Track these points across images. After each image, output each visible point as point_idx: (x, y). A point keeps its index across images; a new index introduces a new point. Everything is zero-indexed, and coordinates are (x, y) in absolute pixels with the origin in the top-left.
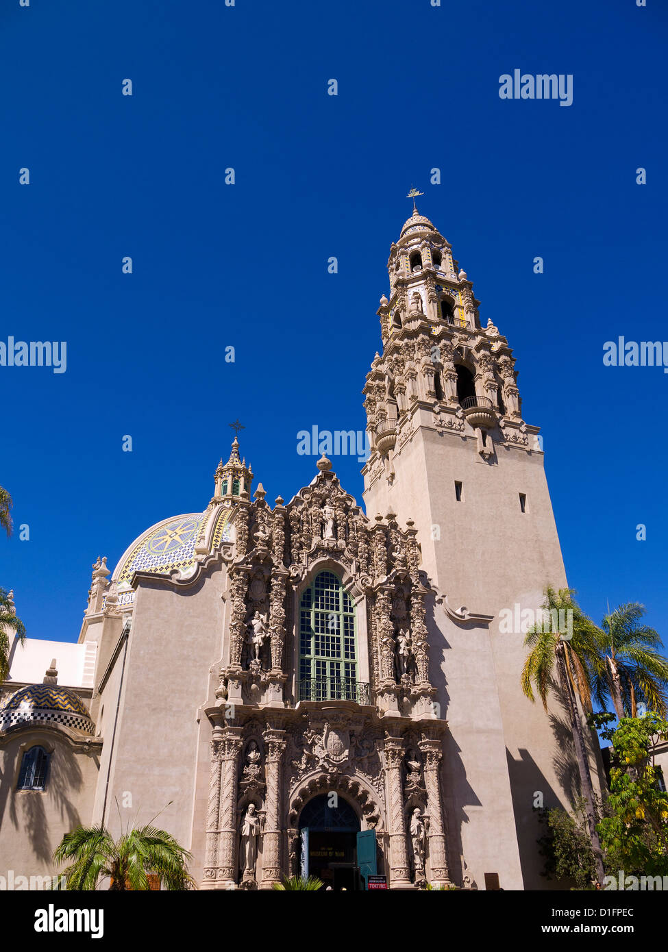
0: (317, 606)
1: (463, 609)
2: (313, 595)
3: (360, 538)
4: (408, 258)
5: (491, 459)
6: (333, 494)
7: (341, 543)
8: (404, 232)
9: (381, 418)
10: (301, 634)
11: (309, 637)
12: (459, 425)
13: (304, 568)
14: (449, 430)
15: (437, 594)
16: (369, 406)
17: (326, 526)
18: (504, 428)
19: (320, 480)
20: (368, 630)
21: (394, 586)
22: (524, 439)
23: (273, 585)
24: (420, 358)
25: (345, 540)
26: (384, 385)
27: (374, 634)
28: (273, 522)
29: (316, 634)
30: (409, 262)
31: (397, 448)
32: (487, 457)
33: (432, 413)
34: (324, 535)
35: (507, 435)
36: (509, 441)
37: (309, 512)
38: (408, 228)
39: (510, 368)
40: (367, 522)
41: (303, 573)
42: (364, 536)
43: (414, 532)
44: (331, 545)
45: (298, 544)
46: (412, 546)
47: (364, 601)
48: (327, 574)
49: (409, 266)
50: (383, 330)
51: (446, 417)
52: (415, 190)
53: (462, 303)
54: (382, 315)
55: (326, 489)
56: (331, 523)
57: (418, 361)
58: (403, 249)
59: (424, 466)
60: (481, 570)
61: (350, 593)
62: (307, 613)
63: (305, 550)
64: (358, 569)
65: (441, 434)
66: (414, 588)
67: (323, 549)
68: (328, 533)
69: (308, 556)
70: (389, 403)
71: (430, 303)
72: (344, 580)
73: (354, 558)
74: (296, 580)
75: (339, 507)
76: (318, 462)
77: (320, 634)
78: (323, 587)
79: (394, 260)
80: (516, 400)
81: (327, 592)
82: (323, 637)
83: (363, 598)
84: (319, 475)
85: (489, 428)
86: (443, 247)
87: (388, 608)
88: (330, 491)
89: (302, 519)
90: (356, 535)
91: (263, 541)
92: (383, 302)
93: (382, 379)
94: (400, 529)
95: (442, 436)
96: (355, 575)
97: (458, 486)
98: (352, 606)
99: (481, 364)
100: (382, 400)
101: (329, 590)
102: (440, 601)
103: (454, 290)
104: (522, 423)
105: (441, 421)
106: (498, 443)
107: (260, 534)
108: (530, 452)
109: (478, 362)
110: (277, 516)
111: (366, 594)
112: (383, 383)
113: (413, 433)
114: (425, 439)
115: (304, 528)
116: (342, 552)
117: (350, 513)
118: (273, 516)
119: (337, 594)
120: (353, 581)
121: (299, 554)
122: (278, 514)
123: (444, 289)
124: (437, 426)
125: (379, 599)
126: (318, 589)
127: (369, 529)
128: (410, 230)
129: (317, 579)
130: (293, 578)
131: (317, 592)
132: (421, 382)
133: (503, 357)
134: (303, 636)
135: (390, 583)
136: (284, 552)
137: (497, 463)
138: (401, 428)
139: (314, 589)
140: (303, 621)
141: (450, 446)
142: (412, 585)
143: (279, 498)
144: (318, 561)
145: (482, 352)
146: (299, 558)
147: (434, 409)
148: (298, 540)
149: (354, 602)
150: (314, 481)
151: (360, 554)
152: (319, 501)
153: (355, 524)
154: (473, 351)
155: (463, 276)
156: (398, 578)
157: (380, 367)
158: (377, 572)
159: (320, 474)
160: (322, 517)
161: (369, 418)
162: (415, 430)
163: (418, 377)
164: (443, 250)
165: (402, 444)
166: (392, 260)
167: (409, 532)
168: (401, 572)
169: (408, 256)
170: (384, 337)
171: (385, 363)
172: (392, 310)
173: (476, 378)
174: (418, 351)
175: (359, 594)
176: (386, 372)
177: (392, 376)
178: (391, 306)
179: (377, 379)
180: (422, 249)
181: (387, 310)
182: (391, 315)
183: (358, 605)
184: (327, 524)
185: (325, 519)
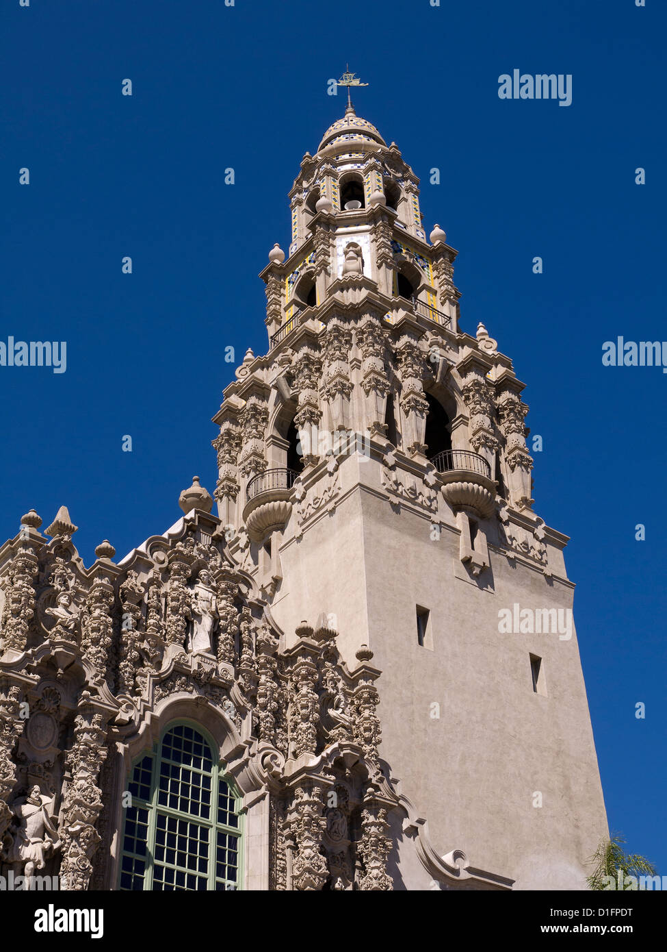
0: (162, 800)
1: (458, 855)
2: (156, 774)
3: (263, 666)
4: (337, 183)
5: (484, 577)
6: (212, 563)
7: (225, 668)
8: (330, 140)
9: (255, 470)
10: (124, 857)
11: (141, 868)
12: (429, 498)
13: (146, 709)
14: (409, 504)
15: (407, 815)
16: (226, 447)
17: (197, 627)
18: (506, 523)
19: (189, 528)
20: (271, 869)
21: (333, 778)
22: (541, 553)
23: (79, 732)
24: (360, 358)
25: (233, 663)
26: (266, 409)
27: (280, 881)
28: (85, 595)
29: (157, 862)
30: (338, 191)
31: (293, 528)
32: (477, 571)
33: (381, 466)
34: (190, 645)
35: (513, 539)
36: (515, 550)
37: (162, 591)
38: (339, 134)
39: (519, 416)
40: (277, 637)
41: (142, 718)
42: (271, 663)
43: (373, 674)
44: (207, 668)
45: (135, 653)
46: (366, 701)
47: (265, 804)
48: (189, 732)
49: (338, 197)
50: (272, 307)
51: (408, 480)
52: (352, 75)
53: (435, 285)
54: (271, 279)
55: (200, 550)
56: (207, 622)
57: (357, 364)
58: (329, 166)
59: (360, 565)
60: (458, 791)
61: (233, 782)
62: (141, 811)
63: (148, 669)
64: (256, 732)
65: (396, 508)
66: (370, 790)
67: (187, 675)
68: (201, 641)
69: (155, 684)
70: (274, 443)
71: (379, 267)
72: (225, 751)
73: (249, 706)
74: (128, 730)
75: (224, 592)
76: (184, 493)
77: (164, 863)
78: (177, 758)
79: (305, 184)
80: (528, 478)
81: (186, 772)
82: (170, 871)
83: (262, 797)
84: (188, 517)
85: (483, 517)
86: (405, 179)
87: (319, 826)
88: (207, 557)
89: (146, 601)
90: (254, 658)
91: (66, 628)
92: (276, 256)
93: (264, 396)
94: (344, 663)
95: (398, 512)
96: (250, 744)
97: (423, 615)
98: (236, 812)
99: (467, 398)
100: (260, 436)
101: (191, 767)
102: (413, 832)
103: (421, 257)
104: (539, 522)
105: (397, 484)
106: (497, 550)
107: (59, 611)
108: (550, 579)
109: (461, 393)
110: (97, 581)
111: (269, 788)
112: (264, 404)
113: (337, 499)
114: (366, 513)
115: (151, 621)
116: (226, 688)
117: (245, 610)
118: (87, 582)
119: (207, 780)
120: (246, 756)
121: (134, 676)
122: (101, 577)
123: (404, 251)
124: (388, 490)
125: (300, 804)
126: (167, 761)
127: (280, 651)
128: (343, 138)
129: (167, 739)
130: (121, 724)
131: (165, 769)
132: (360, 405)
133: (506, 396)
134: (127, 863)
135: (328, 771)
136: (107, 663)
137: (493, 587)
138: (307, 488)
139: (159, 760)
140: (130, 828)
141: (411, 535)
142: (368, 783)
143: (105, 544)
144: (174, 697)
145: (472, 376)
146: (136, 685)
147: (385, 457)
148: (138, 644)
149: (240, 804)
150: (177, 528)
151: (261, 700)
152: (185, 570)
153: (253, 635)
154: (454, 371)
155: (437, 237)
156: (340, 764)
157: (260, 374)
158: (292, 746)
159: (191, 515)
160: (189, 606)
161: (223, 470)
162: (342, 493)
163: (354, 394)
164: (404, 185)
165: (305, 520)
166: (301, 184)
167: (363, 672)
168: (348, 751)
169: (338, 181)
170: (271, 321)
171: (273, 366)
172: (293, 273)
173: (457, 422)
174: (357, 344)
175: (254, 786)
176: (275, 381)
177: (289, 391)
178: (292, 264)
179: (252, 395)
180: (366, 172)
181: (282, 271)
182: (289, 282)
183: (251, 811)
184: (200, 624)
185: (196, 610)
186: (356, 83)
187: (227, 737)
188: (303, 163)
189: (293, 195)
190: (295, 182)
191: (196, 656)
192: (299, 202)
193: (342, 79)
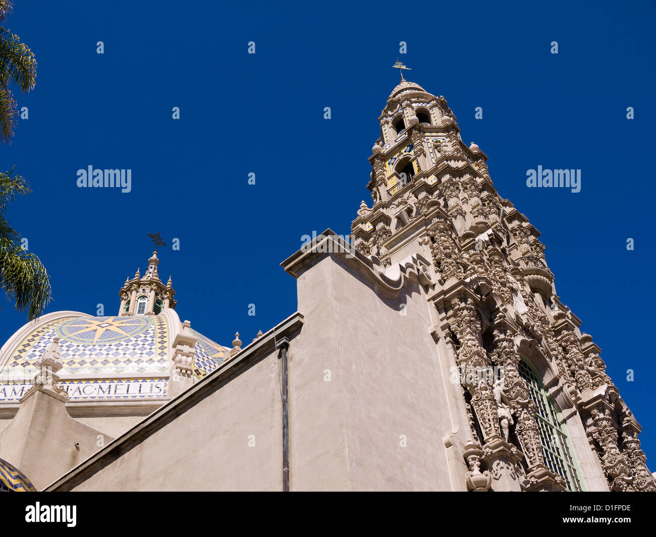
21: (613, 405)
23: (499, 341)
26: (390, 230)
30: (416, 115)
34: (515, 308)
46: (600, 366)
47: (578, 417)
48: (525, 364)
49: (416, 118)
50: (380, 177)
52: (401, 63)
54: (377, 161)
57: (466, 201)
58: (409, 102)
61: (554, 402)
68: (521, 307)
73: (551, 354)
83: (575, 413)
92: (378, 149)
93: (387, 223)
96: (560, 377)
98: (559, 422)
107: (467, 262)
111: (578, 408)
119: (542, 398)
120: (560, 384)
125: (598, 420)
145: (516, 223)
149: (560, 416)
155: (474, 149)
166: (387, 113)
167: (593, 348)
168: (613, 391)
169: (414, 111)
170: (382, 183)
171: (391, 207)
172: (392, 159)
173: (512, 247)
174: (463, 190)
175: (568, 405)
176: (399, 213)
177: (408, 220)
178: (391, 154)
179: (381, 222)
180: (431, 108)
181: (383, 158)
182: (389, 164)
183: (568, 421)
184: (517, 296)
185: (514, 287)
186: (404, 67)
187: (547, 371)
188: (389, 101)
189: (382, 118)
190: (383, 111)
191: (524, 314)
192: (387, 122)
193: (396, 64)
